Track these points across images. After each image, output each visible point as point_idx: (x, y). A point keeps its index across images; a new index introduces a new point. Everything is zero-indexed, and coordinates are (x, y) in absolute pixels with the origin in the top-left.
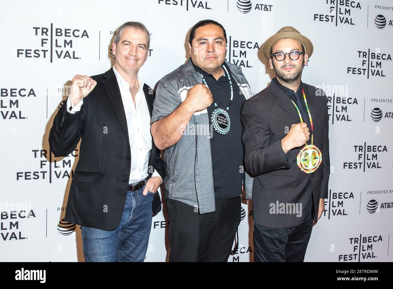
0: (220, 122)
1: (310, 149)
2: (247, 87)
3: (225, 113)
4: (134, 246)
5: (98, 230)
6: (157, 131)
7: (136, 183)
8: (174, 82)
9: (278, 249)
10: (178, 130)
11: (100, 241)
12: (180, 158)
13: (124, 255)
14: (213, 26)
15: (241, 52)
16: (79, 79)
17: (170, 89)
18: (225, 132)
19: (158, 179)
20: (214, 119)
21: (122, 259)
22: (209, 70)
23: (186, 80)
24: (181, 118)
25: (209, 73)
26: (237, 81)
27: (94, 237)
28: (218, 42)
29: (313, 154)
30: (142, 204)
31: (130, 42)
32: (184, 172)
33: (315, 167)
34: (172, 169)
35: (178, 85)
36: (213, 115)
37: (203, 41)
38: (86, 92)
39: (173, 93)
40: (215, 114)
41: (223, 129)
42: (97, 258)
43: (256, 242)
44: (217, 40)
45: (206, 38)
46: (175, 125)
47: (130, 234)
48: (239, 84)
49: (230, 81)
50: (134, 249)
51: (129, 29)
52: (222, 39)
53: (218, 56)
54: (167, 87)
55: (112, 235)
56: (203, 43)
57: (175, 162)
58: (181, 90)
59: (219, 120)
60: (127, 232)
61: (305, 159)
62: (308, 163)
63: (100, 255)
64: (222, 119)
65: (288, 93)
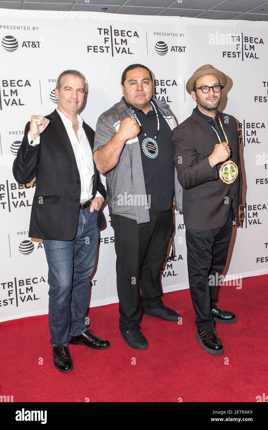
0: (150, 149)
1: (229, 165)
2: (171, 118)
3: (153, 141)
4: (86, 255)
5: (57, 242)
6: (98, 158)
7: (84, 202)
8: (110, 118)
9: (207, 247)
10: (114, 155)
11: (60, 251)
12: (119, 180)
13: (78, 263)
14: (141, 69)
15: (161, 89)
16: (37, 118)
17: (107, 124)
18: (154, 156)
19: (101, 199)
20: (144, 147)
21: (77, 266)
22: (140, 106)
23: (120, 116)
24: (115, 146)
25: (139, 109)
26: (163, 115)
27: (55, 247)
28: (145, 82)
29: (231, 168)
30: (90, 220)
31: (71, 88)
32: (122, 191)
33: (233, 178)
34: (113, 190)
35: (114, 120)
36: (143, 143)
37: (133, 82)
38: (42, 129)
39: (110, 127)
40: (145, 143)
41: (152, 154)
42: (58, 264)
43: (189, 243)
44: (145, 81)
45: (135, 79)
46: (111, 152)
47: (82, 246)
48: (164, 117)
49: (157, 115)
50: (86, 257)
51: (69, 76)
52: (149, 79)
53: (146, 94)
54: (105, 122)
55: (69, 245)
56: (133, 83)
57: (115, 183)
58: (116, 124)
59: (148, 147)
60: (80, 244)
61: (226, 172)
62: (228, 176)
63: (61, 262)
64: (151, 146)
65: (208, 120)
